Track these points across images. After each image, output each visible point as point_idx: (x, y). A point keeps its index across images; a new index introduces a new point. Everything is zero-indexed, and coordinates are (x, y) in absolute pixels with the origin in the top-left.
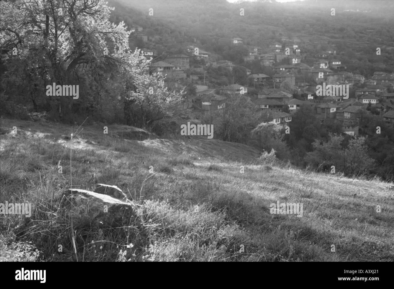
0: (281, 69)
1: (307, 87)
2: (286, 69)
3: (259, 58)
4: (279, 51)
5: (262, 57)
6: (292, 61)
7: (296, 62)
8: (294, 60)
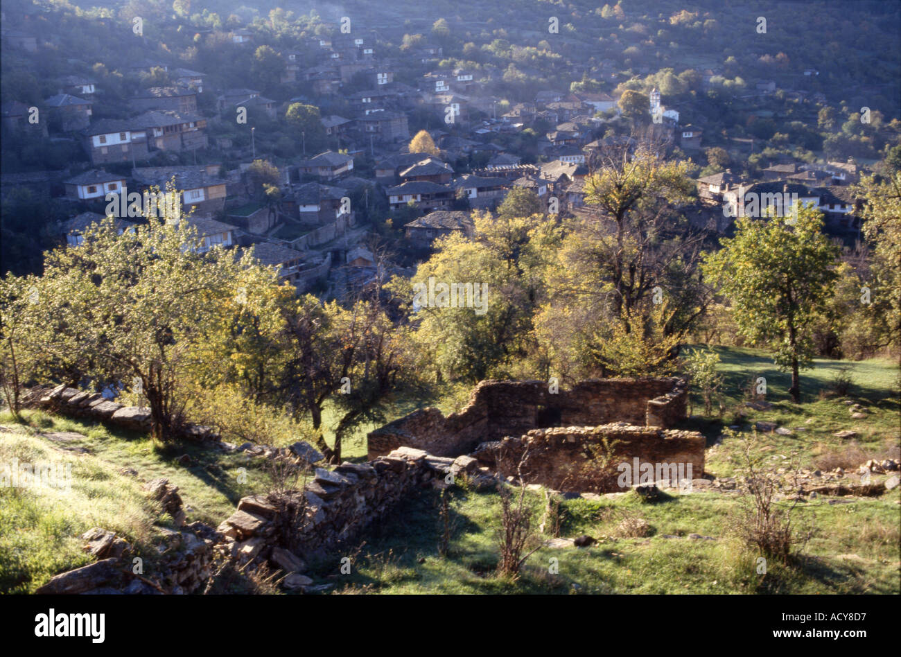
0: (364, 100)
1: (442, 139)
2: (372, 98)
3: (307, 77)
4: (338, 56)
5: (312, 75)
6: (377, 80)
7: (385, 82)
8: (380, 76)
